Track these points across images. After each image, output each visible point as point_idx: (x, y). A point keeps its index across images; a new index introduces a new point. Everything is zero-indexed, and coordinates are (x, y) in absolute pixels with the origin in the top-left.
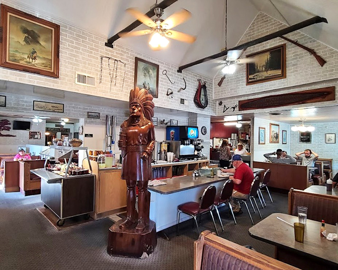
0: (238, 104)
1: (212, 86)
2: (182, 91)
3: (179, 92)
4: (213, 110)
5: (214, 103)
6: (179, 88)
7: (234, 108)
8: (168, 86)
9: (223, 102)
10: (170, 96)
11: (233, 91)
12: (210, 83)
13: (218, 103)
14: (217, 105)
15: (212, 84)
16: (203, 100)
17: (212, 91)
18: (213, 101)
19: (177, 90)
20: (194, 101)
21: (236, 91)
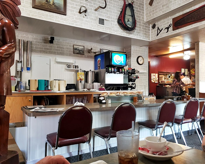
0: (172, 23)
1: (143, 7)
2: (101, 10)
3: (96, 10)
4: (145, 34)
5: (146, 27)
6: (97, 7)
7: (168, 28)
8: (81, 3)
9: (156, 24)
10: (83, 14)
11: (165, 7)
12: (140, 4)
13: (151, 26)
14: (151, 28)
15: (143, 5)
16: (128, 21)
17: (143, 13)
18: (144, 24)
19: (93, 8)
20: (118, 22)
21: (168, 7)
